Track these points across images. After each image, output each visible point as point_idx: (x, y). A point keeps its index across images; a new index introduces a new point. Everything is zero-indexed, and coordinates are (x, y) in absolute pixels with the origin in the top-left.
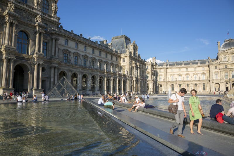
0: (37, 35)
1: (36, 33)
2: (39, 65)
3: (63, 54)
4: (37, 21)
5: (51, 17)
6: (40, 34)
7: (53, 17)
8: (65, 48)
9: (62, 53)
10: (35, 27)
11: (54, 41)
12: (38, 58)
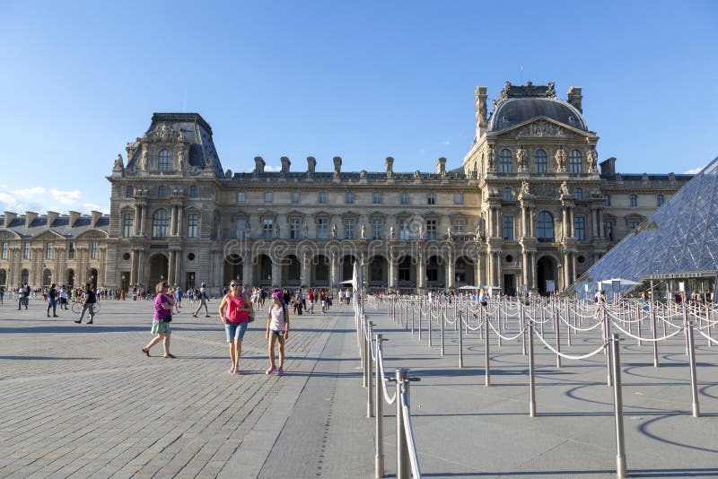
0: (564, 213)
1: (561, 210)
2: (570, 255)
3: (627, 224)
4: (562, 192)
5: (586, 175)
6: (568, 210)
7: (591, 174)
8: (631, 212)
9: (624, 224)
10: (560, 202)
11: (594, 213)
12: (568, 244)
